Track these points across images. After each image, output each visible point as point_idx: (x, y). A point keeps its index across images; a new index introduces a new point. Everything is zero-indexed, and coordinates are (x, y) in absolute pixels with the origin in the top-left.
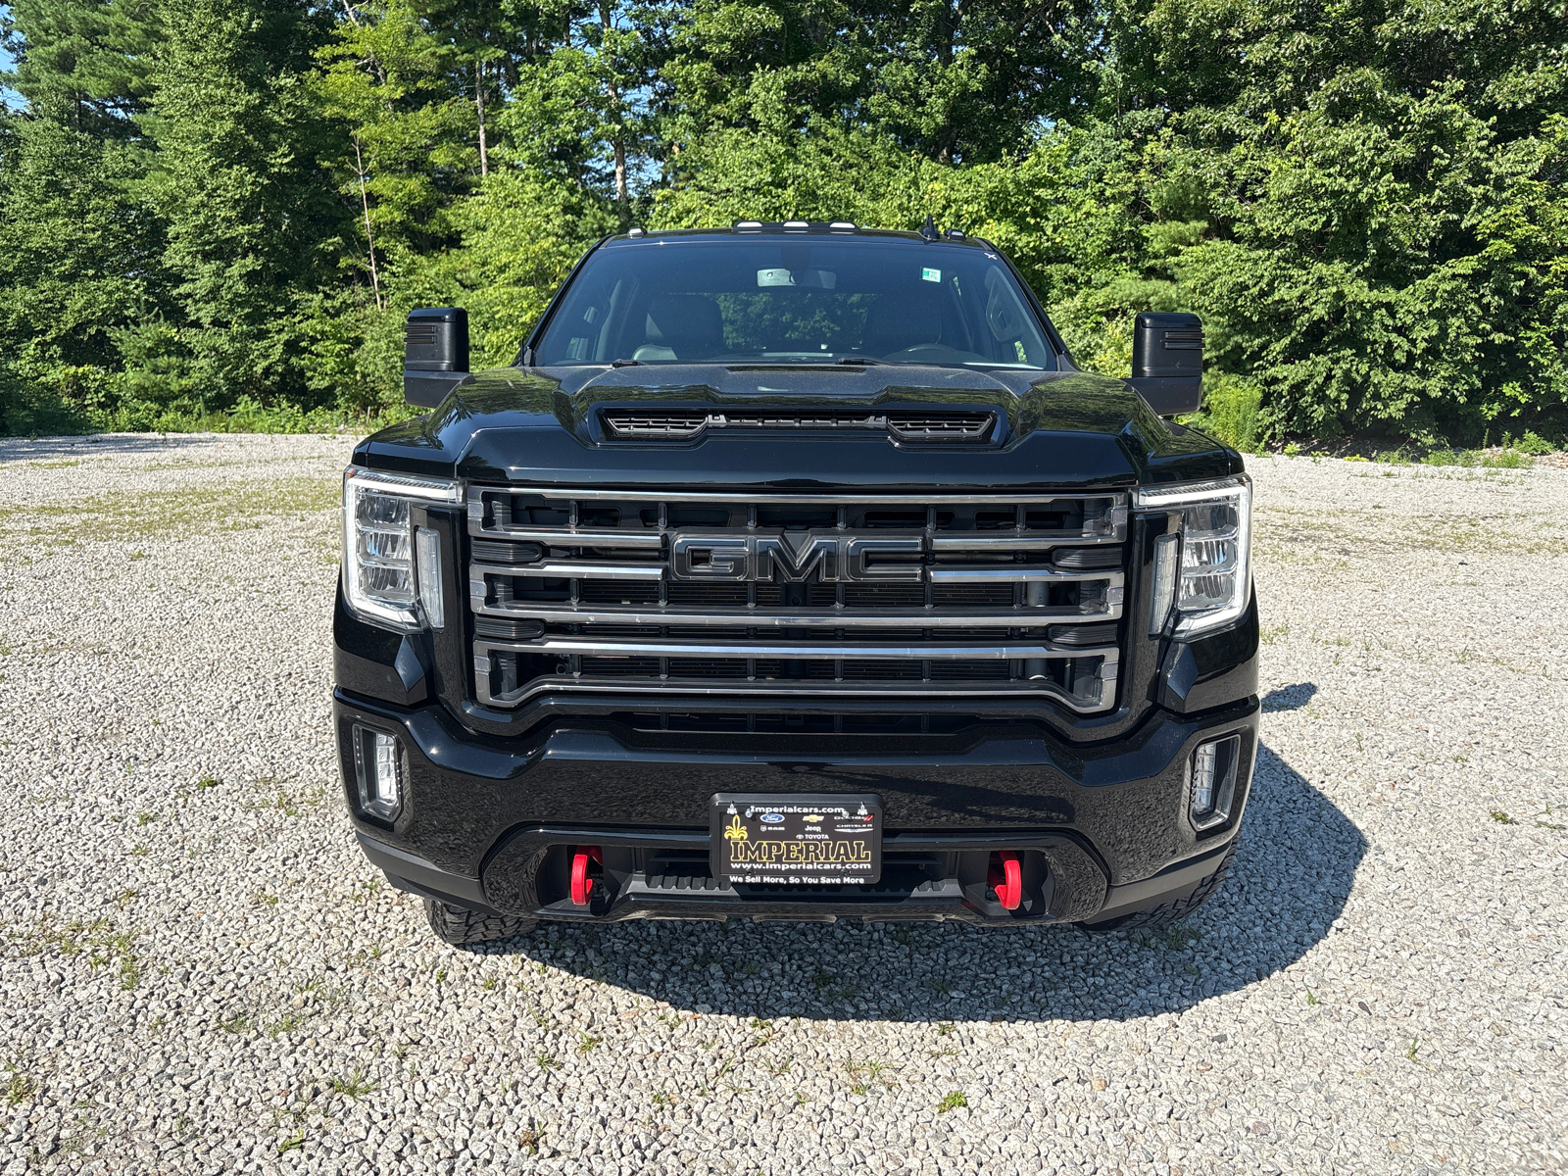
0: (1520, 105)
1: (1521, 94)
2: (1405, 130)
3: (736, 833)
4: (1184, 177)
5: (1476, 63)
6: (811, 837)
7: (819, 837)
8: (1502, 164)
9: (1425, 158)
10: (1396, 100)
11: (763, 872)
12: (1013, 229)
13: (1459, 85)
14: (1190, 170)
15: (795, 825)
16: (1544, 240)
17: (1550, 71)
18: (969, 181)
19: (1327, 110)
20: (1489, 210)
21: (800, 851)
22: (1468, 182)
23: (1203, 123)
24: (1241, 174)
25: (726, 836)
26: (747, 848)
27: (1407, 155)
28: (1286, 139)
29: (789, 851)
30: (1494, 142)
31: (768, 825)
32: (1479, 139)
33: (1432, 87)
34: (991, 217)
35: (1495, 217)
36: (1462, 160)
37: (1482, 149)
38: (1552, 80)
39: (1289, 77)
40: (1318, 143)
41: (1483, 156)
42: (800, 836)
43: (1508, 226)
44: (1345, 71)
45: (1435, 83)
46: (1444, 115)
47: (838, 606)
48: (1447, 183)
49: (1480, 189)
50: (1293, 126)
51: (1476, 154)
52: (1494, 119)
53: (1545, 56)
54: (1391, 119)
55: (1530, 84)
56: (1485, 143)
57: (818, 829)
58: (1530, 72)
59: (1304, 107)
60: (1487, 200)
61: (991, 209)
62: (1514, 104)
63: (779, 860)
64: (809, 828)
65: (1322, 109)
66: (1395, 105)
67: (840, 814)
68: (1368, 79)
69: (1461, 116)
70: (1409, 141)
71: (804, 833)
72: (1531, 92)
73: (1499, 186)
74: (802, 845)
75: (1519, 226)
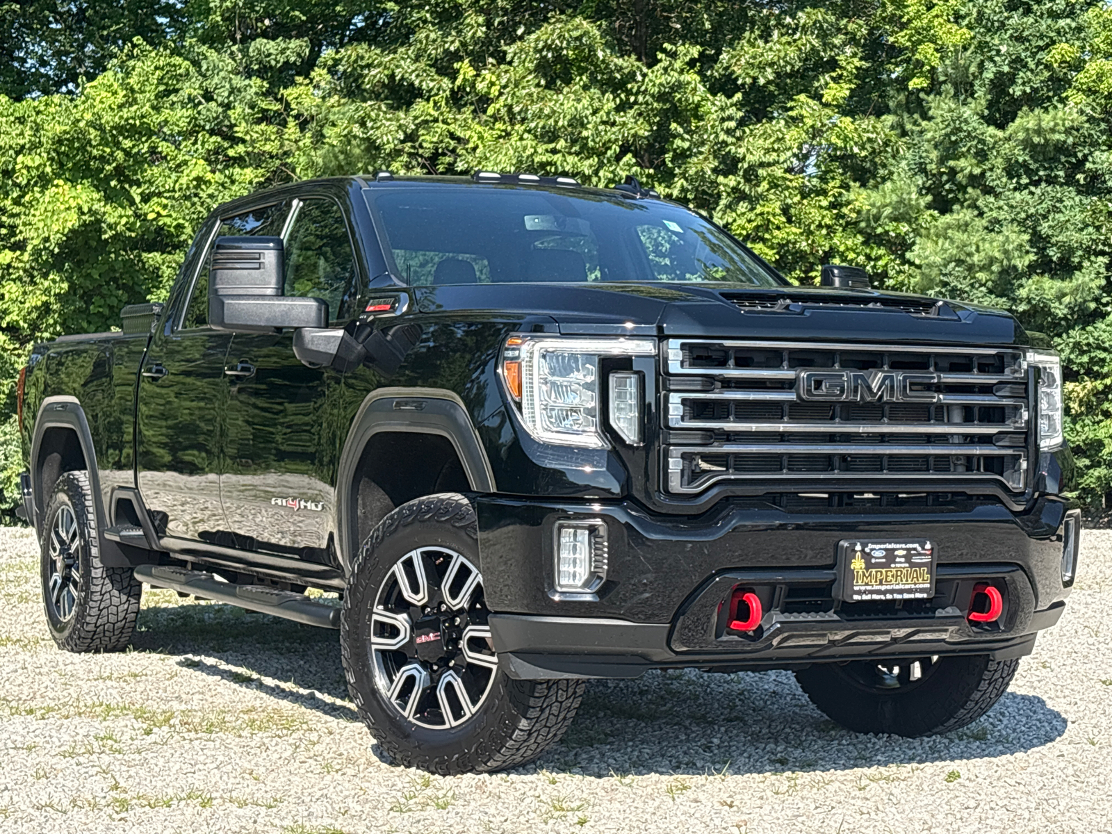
0: (762, 81)
1: (762, 68)
2: (636, 102)
3: (858, 564)
4: (348, 138)
5: (708, 25)
6: (898, 565)
7: (903, 565)
8: (753, 148)
9: (662, 137)
10: (620, 62)
11: (871, 592)
12: (96, 196)
13: (695, 51)
14: (357, 129)
15: (890, 556)
16: (804, 246)
17: (789, 43)
18: (21, 120)
19: (538, 66)
20: (743, 207)
21: (893, 576)
22: (715, 170)
23: (369, 66)
24: (428, 140)
25: (852, 567)
26: (864, 575)
27: (641, 133)
28: (484, 101)
29: (887, 576)
30: (742, 123)
31: (876, 558)
32: (723, 120)
33: (664, 51)
34: (58, 176)
35: (752, 216)
36: (703, 143)
37: (729, 132)
38: (792, 53)
39: (481, 19)
40: (535, 108)
41: (730, 140)
42: (893, 566)
43: (766, 226)
44: (558, 21)
45: (667, 46)
46: (679, 86)
47: (886, 420)
48: (692, 171)
49: (732, 181)
50: (493, 84)
51: (722, 136)
52: (738, 96)
53: (780, 24)
54: (616, 84)
55: (770, 56)
56: (732, 124)
57: (903, 560)
58: (766, 42)
59: (501, 58)
60: (738, 195)
61: (60, 162)
62: (755, 79)
63: (881, 583)
64: (898, 560)
65: (531, 66)
66: (620, 69)
67: (915, 549)
68: (586, 33)
69: (695, 88)
70: (640, 114)
71: (895, 563)
72: (771, 64)
73: (751, 175)
74: (894, 571)
75: (778, 228)
